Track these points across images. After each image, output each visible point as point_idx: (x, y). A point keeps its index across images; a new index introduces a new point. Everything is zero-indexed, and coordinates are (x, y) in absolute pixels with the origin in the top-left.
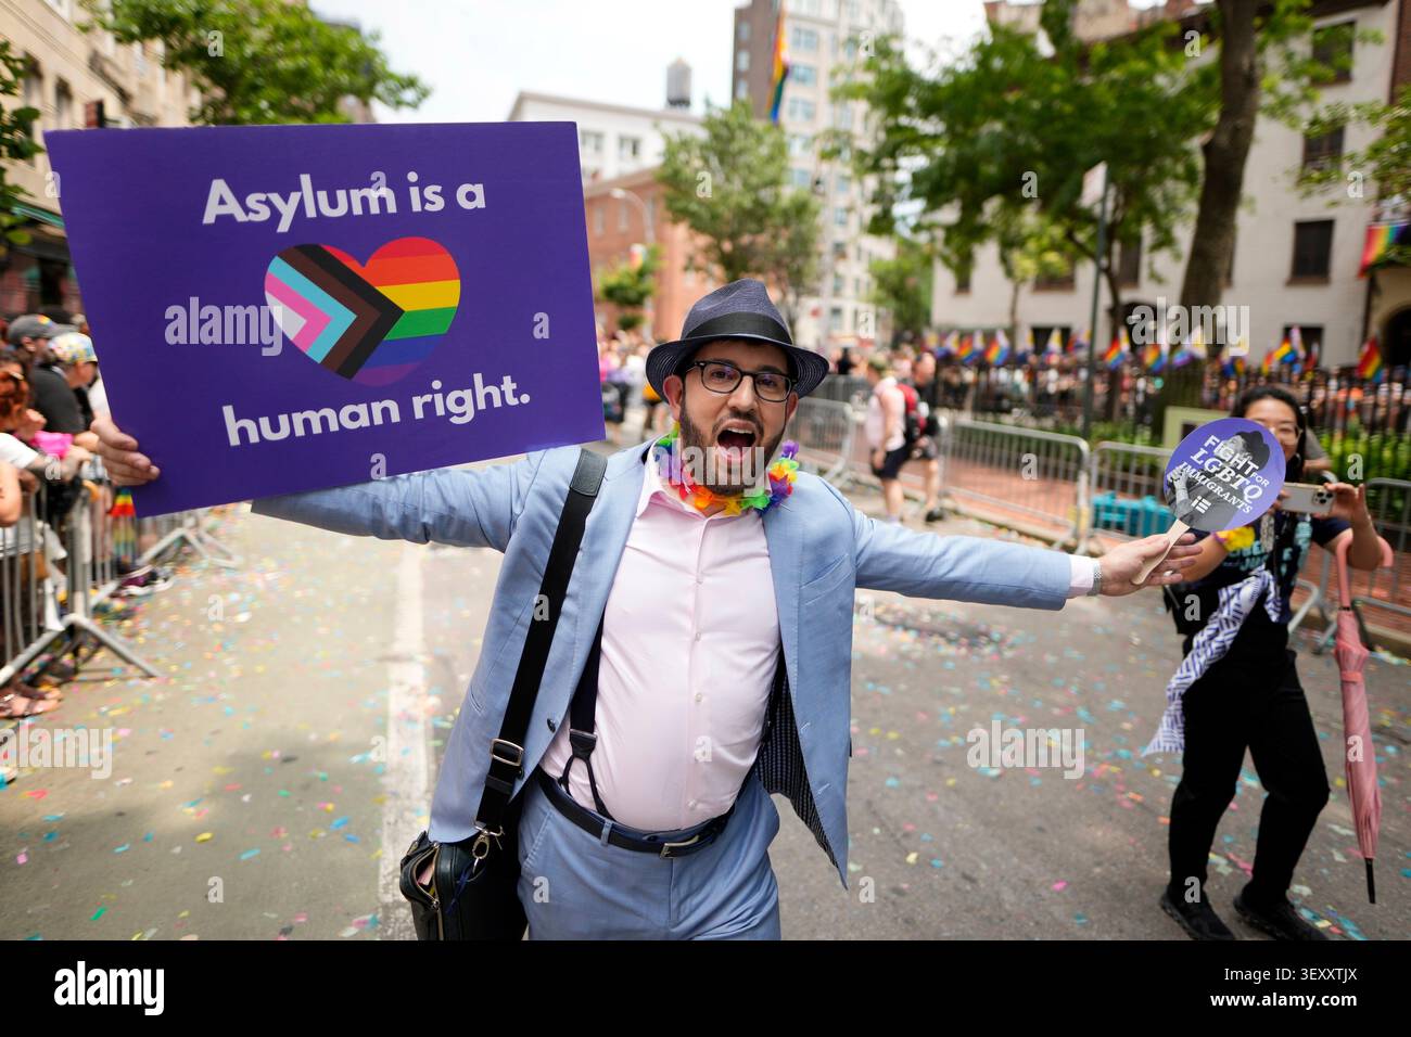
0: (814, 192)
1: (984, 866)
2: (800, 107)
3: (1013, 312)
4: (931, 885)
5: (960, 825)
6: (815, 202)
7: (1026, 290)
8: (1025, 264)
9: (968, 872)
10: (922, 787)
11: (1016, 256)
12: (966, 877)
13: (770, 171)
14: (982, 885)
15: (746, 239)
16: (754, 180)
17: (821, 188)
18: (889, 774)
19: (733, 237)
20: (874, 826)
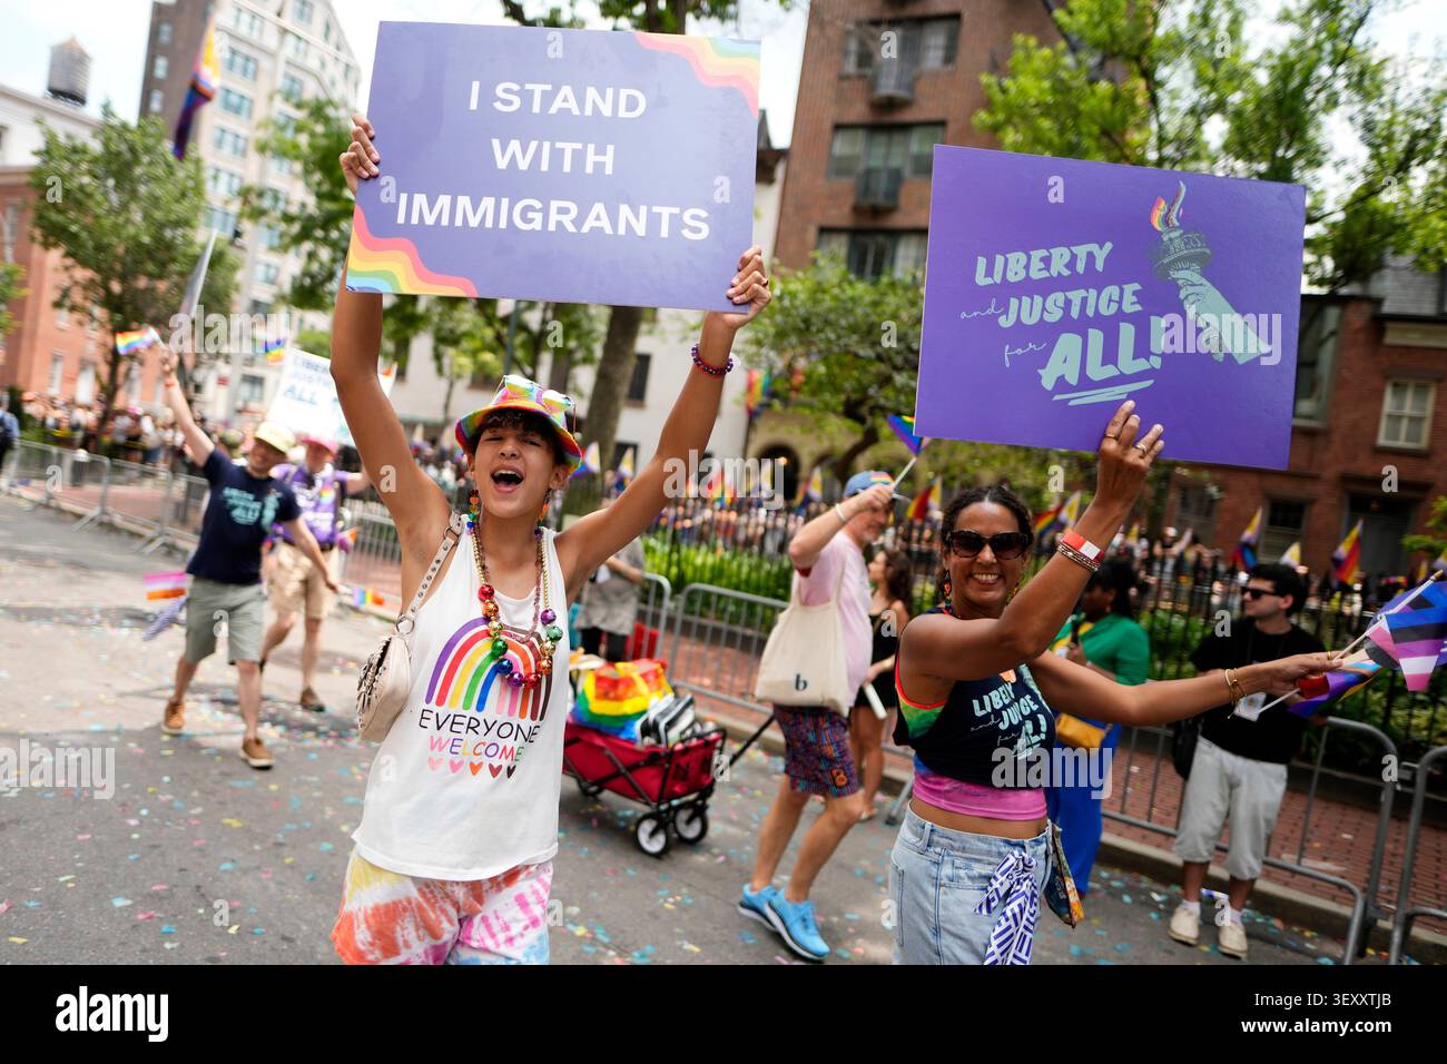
0: (232, 243)
1: (304, 928)
2: (229, 138)
3: (446, 407)
4: (248, 950)
5: (289, 896)
6: (232, 255)
7: (461, 386)
8: (459, 360)
9: (287, 934)
10: (258, 868)
11: (449, 352)
12: (285, 939)
13: (180, 209)
14: (299, 943)
15: (142, 283)
16: (158, 215)
17: (239, 241)
18: (225, 860)
19: (123, 278)
20: (199, 907)
